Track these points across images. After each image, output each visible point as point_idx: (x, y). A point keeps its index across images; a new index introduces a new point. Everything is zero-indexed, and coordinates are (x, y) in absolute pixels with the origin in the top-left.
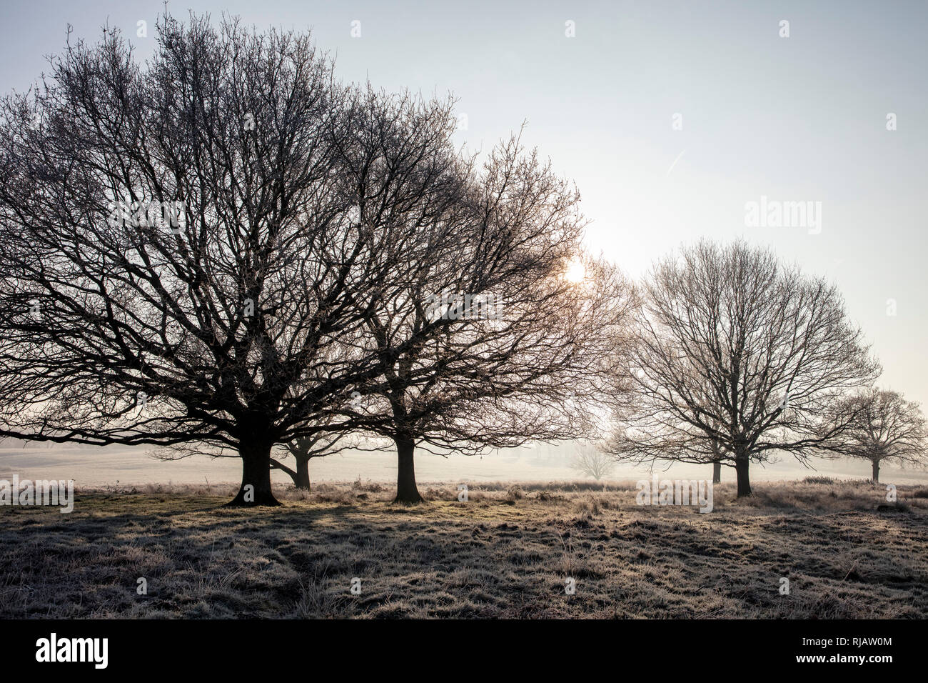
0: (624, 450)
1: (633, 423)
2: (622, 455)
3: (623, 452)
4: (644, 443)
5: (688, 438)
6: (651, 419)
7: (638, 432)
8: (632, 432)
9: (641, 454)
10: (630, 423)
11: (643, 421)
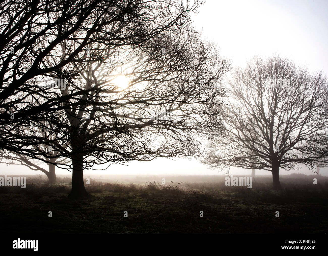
0: (214, 162)
1: (219, 148)
2: (212, 165)
3: (213, 163)
4: (224, 159)
5: (247, 155)
6: (228, 146)
7: (221, 153)
8: (218, 153)
9: (223, 165)
10: (217, 148)
11: (223, 147)
